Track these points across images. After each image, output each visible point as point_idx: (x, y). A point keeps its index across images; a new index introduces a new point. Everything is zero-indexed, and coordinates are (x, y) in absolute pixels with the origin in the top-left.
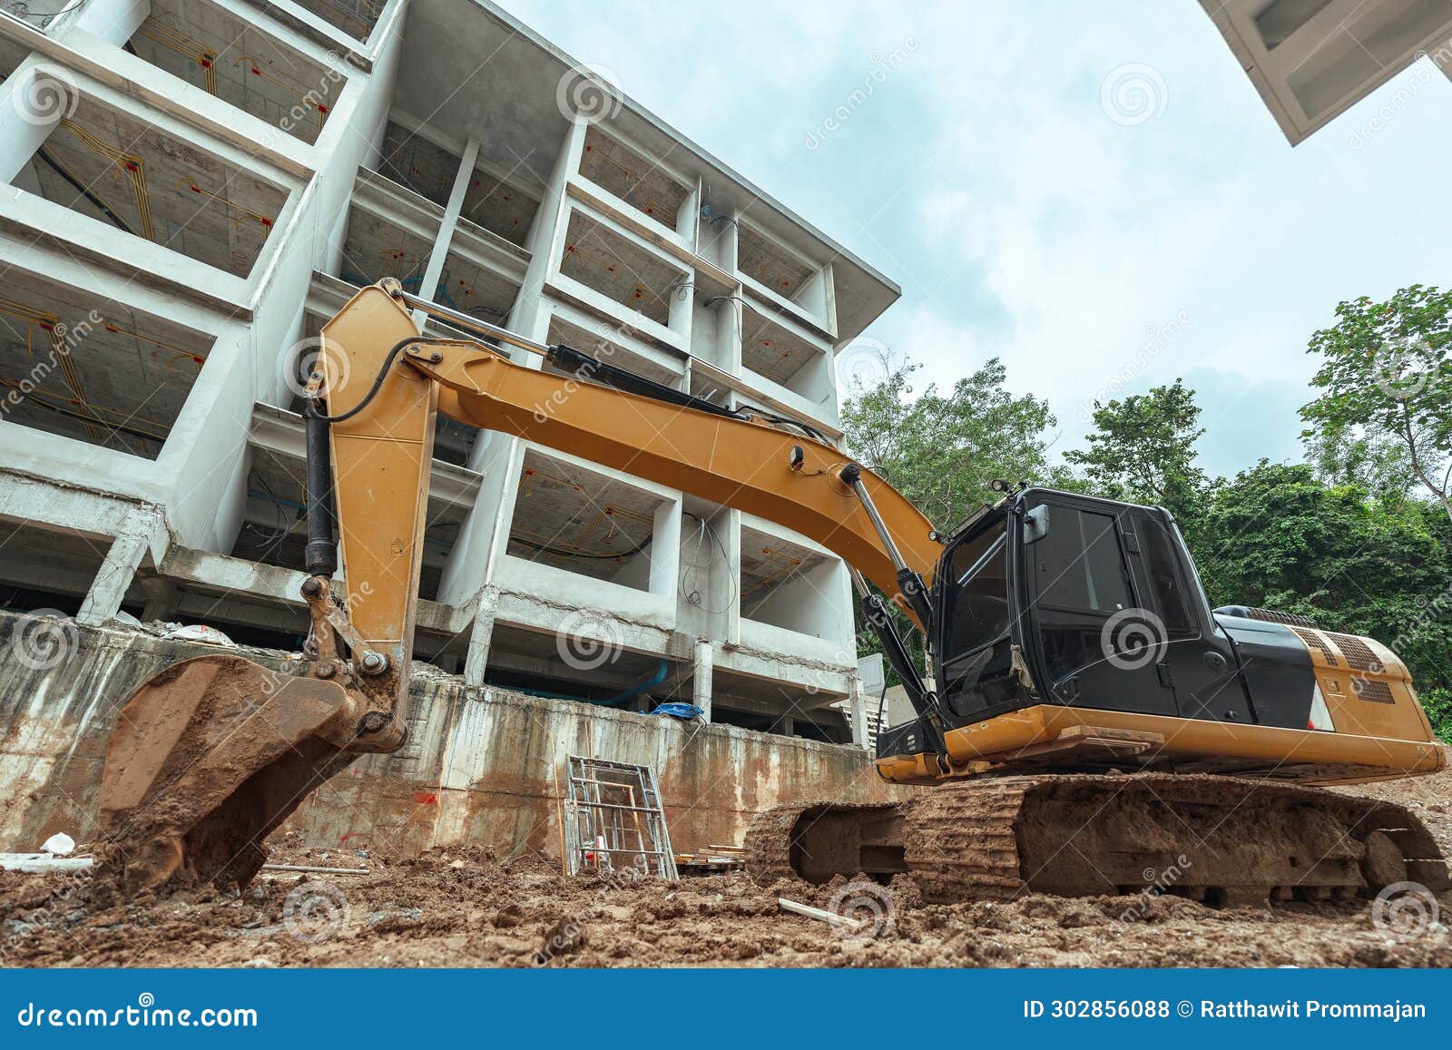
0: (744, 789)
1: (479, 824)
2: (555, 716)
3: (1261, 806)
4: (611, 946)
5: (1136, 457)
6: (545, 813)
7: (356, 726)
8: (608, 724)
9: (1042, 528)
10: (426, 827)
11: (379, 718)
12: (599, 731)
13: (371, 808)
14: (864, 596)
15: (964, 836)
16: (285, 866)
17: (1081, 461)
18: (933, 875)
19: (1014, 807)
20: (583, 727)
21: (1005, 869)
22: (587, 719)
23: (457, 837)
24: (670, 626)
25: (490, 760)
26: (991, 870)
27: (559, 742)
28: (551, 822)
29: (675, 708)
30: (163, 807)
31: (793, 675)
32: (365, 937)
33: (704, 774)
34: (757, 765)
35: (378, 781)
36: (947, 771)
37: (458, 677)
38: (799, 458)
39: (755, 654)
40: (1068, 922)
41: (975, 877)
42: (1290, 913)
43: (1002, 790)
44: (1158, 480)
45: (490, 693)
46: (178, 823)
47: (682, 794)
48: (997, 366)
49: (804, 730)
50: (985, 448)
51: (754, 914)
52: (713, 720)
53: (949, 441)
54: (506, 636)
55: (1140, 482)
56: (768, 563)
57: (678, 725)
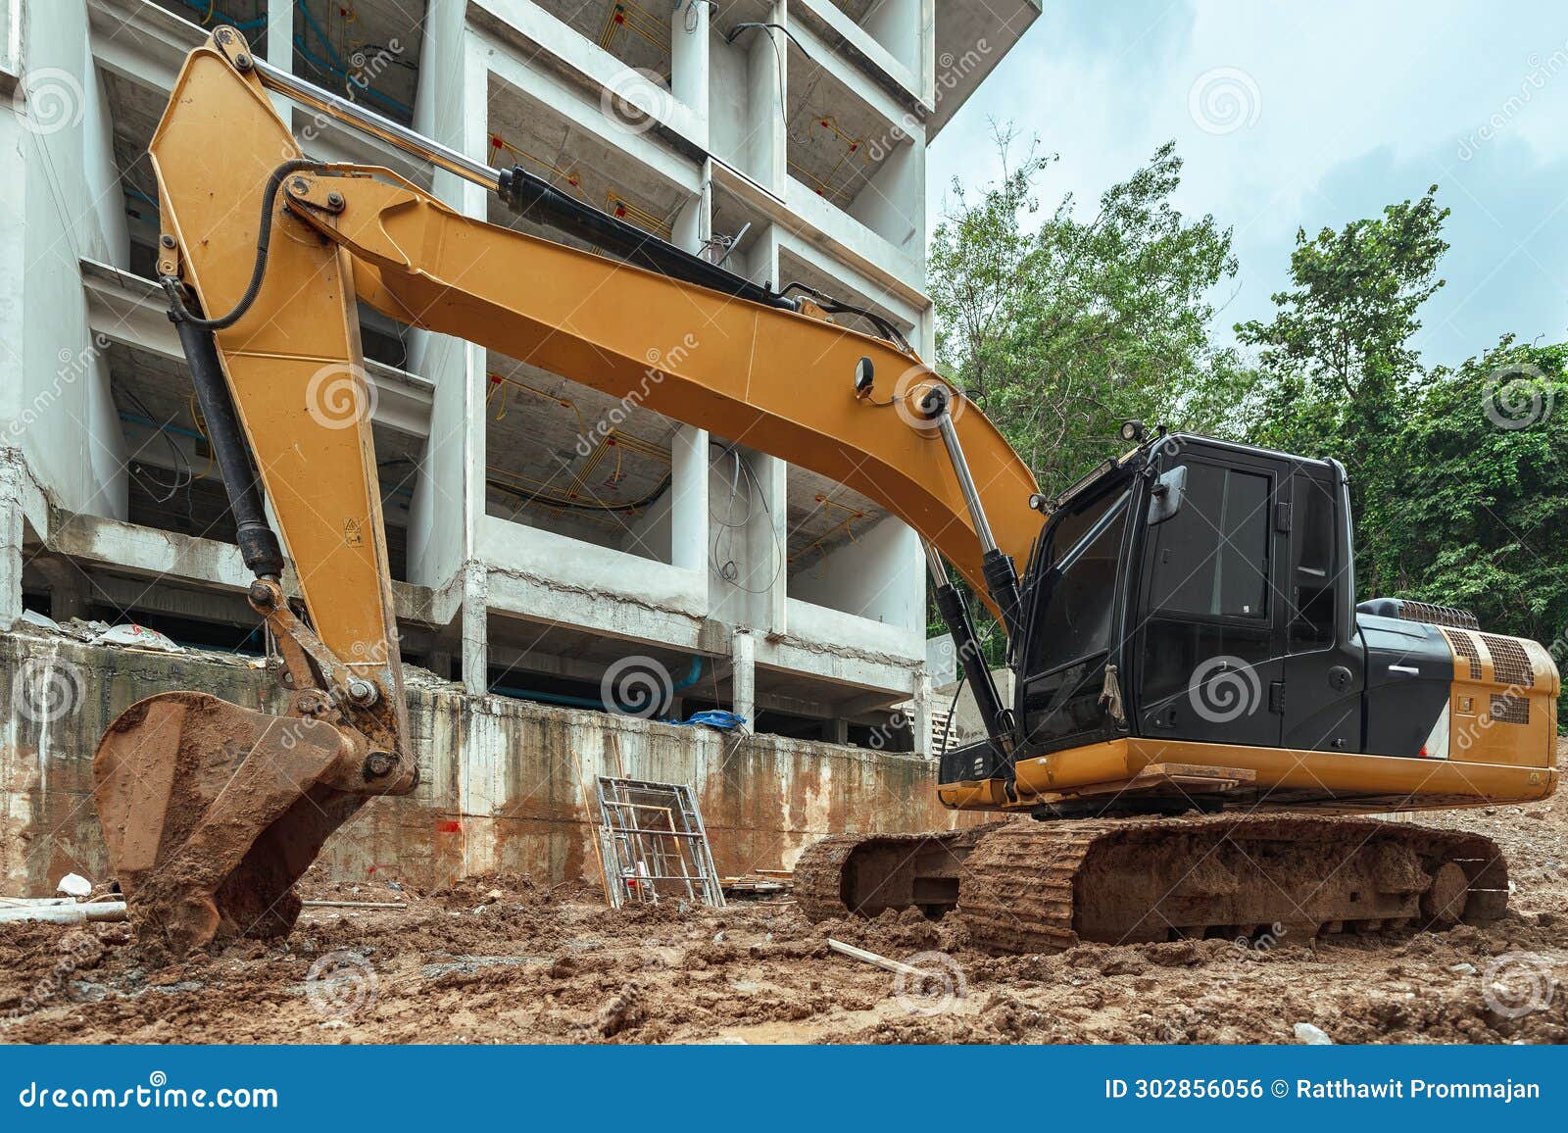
0: (792, 807)
1: (510, 852)
2: (576, 729)
3: (1340, 840)
4: (670, 1013)
5: (1335, 331)
6: (579, 839)
7: (360, 769)
8: (637, 737)
9: (1174, 502)
10: (456, 857)
11: (383, 760)
12: (628, 746)
13: (391, 839)
14: (940, 584)
15: (1022, 885)
16: (317, 901)
17: (1257, 340)
18: (985, 920)
19: (1077, 858)
20: (610, 743)
21: (1058, 920)
22: (614, 732)
23: (490, 866)
24: (701, 611)
25: (510, 783)
26: (1044, 920)
27: (584, 761)
28: (587, 848)
29: (712, 717)
30: (181, 867)
31: (851, 672)
32: (428, 993)
33: (748, 793)
34: (807, 781)
35: (392, 809)
36: (1013, 799)
37: (457, 685)
38: (868, 379)
39: (806, 646)
40: (1111, 970)
41: (1027, 925)
42: (1332, 948)
43: (1068, 839)
44: (1355, 373)
45: (497, 704)
46: (203, 883)
47: (725, 814)
48: (1169, 158)
49: (860, 736)
50: (1128, 317)
51: (804, 956)
52: (756, 729)
53: (1081, 303)
54: (503, 628)
55: (1331, 373)
56: (822, 516)
57: (717, 737)
